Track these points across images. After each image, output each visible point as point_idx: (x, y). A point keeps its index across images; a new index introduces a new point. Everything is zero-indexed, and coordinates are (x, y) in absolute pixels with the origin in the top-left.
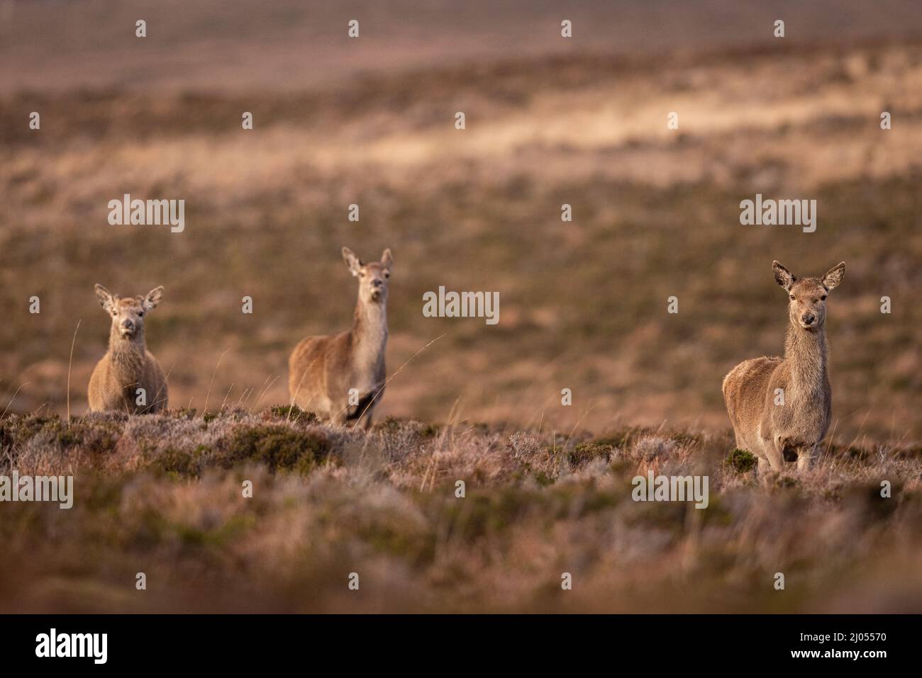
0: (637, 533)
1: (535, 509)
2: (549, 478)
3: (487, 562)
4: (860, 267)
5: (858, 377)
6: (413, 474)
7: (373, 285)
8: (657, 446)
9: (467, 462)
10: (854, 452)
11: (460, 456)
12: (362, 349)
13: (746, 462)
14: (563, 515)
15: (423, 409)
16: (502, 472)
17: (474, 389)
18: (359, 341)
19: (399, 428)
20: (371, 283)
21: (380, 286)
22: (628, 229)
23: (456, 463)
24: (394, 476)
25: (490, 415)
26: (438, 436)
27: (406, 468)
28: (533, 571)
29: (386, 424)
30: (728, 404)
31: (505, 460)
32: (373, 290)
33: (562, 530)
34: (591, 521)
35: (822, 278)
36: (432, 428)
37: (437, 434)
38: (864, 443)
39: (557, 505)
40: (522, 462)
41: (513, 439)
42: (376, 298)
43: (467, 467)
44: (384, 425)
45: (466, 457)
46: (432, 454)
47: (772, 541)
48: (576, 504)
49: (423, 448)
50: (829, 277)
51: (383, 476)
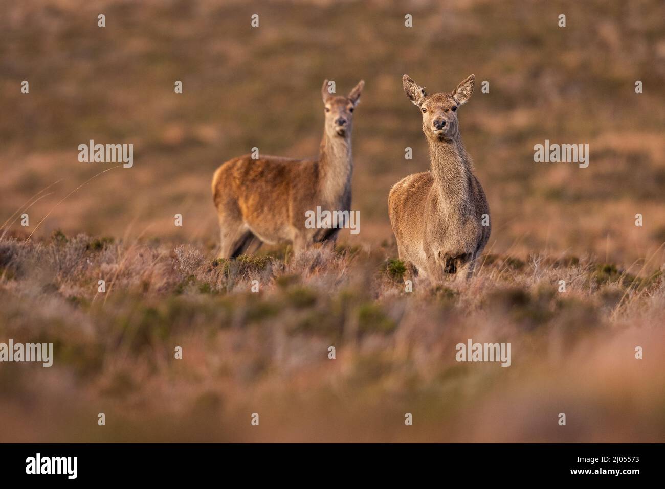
0: (298, 341)
1: (200, 319)
2: (213, 289)
3: (153, 370)
4: (514, 82)
5: (513, 189)
6: (81, 286)
7: (337, 125)
8: (315, 256)
9: (134, 274)
10: (511, 262)
11: (127, 268)
12: (329, 182)
13: (398, 271)
14: (227, 324)
15: (90, 222)
16: (168, 283)
17: (141, 203)
18: (325, 175)
19: (67, 241)
20: (336, 122)
21: (345, 124)
22: (290, 47)
23: (124, 275)
24: (63, 288)
25: (155, 227)
26: (106, 250)
27: (75, 281)
28: (198, 379)
29: (54, 237)
30: (391, 216)
31: (171, 271)
32: (338, 128)
33: (225, 338)
34: (253, 330)
35: (453, 92)
36: (101, 242)
37: (104, 247)
38: (520, 253)
39: (221, 314)
40: (188, 273)
41: (177, 251)
42: (342, 134)
43: (134, 278)
44: (52, 238)
45: (133, 269)
46: (100, 266)
47: (429, 348)
48: (239, 312)
49: (90, 261)
50: (459, 91)
51: (52, 288)
